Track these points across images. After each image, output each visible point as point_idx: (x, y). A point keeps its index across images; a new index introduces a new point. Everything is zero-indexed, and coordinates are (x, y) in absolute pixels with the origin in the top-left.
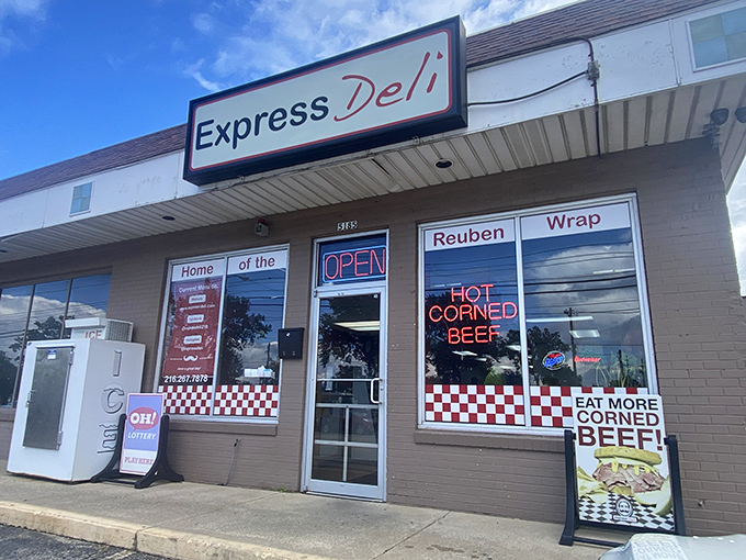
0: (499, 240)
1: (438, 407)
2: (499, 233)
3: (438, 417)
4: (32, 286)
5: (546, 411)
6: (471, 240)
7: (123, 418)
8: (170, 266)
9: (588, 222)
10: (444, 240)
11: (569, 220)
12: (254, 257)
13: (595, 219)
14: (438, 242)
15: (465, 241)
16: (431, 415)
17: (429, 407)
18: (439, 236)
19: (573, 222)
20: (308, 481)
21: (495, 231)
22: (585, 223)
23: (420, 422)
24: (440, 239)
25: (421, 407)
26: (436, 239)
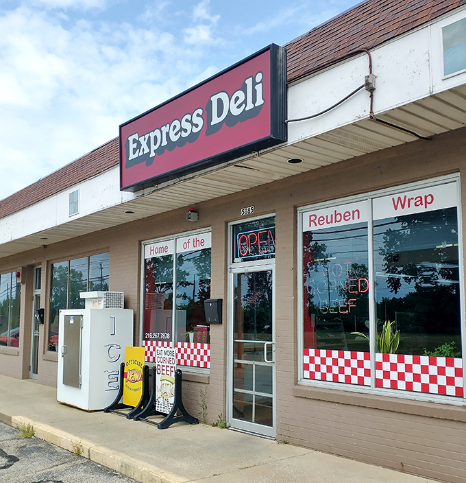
0: (357, 221)
1: (312, 368)
2: (356, 213)
3: (312, 376)
4: (68, 262)
5: (387, 375)
6: (336, 221)
7: (123, 366)
8: (143, 246)
9: (424, 202)
10: (317, 221)
11: (409, 200)
12: (192, 238)
13: (429, 199)
14: (312, 222)
15: (332, 222)
16: (307, 374)
17: (306, 367)
18: (313, 218)
19: (412, 202)
20: (231, 420)
21: (353, 212)
22: (421, 204)
23: (299, 379)
24: (313, 221)
25: (300, 367)
26: (310, 221)
